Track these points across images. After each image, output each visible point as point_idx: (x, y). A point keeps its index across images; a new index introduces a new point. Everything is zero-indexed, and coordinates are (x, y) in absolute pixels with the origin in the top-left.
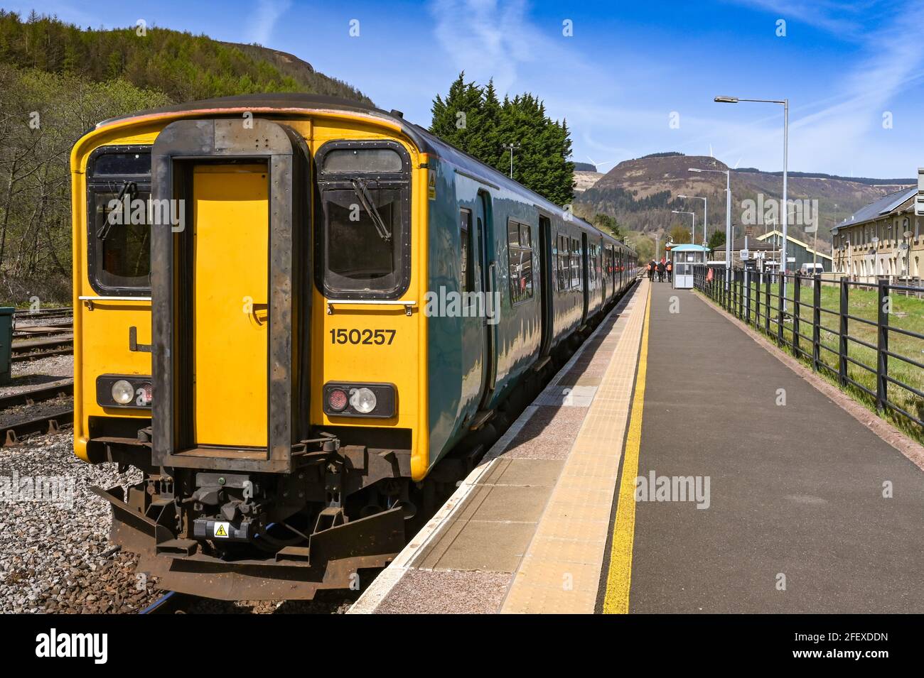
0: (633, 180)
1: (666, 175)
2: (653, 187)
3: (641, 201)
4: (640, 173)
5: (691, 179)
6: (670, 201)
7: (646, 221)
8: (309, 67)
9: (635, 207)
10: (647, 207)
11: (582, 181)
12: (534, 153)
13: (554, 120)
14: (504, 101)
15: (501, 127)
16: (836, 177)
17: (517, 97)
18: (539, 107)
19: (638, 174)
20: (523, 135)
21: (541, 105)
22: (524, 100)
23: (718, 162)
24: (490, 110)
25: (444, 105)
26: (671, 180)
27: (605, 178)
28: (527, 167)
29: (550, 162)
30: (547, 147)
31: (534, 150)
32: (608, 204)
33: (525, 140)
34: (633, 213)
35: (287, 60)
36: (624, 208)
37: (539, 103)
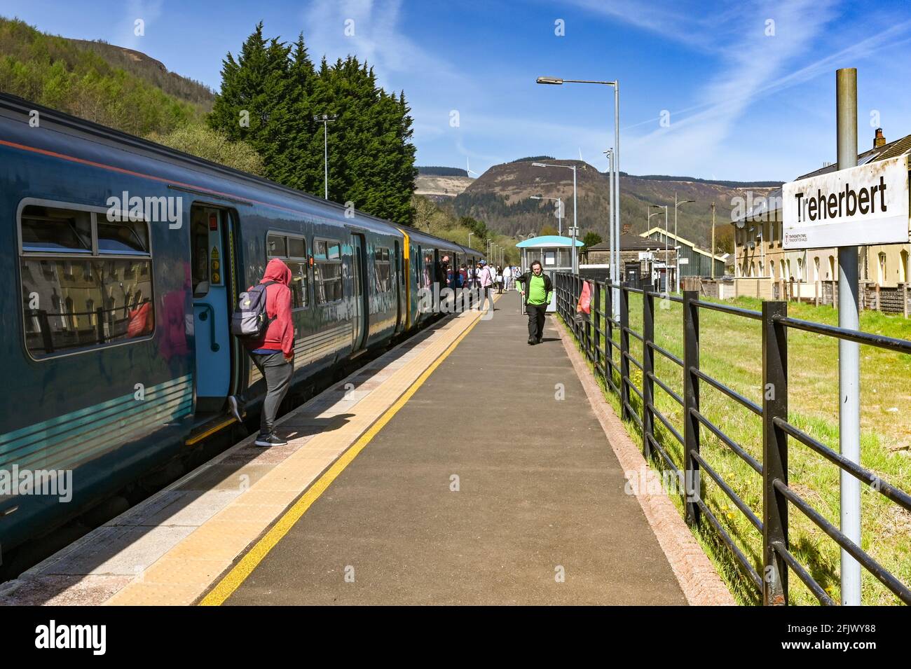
0: (505, 185)
1: (537, 179)
2: (525, 191)
3: (513, 206)
4: (511, 177)
5: (562, 182)
6: (542, 205)
7: (519, 226)
8: (161, 66)
9: (507, 212)
10: (519, 212)
11: (454, 186)
12: (361, 130)
13: (388, 93)
14: (321, 65)
15: (315, 95)
16: (701, 181)
17: (339, 61)
18: (368, 75)
19: (509, 179)
20: (344, 108)
21: (371, 73)
22: (348, 64)
23: (588, 166)
24: (299, 74)
25: (237, 66)
26: (542, 184)
27: (477, 183)
28: (352, 149)
29: (383, 143)
30: (379, 124)
31: (360, 127)
32: (481, 209)
33: (348, 114)
34: (505, 218)
35: (136, 58)
36: (496, 213)
37: (368, 70)
